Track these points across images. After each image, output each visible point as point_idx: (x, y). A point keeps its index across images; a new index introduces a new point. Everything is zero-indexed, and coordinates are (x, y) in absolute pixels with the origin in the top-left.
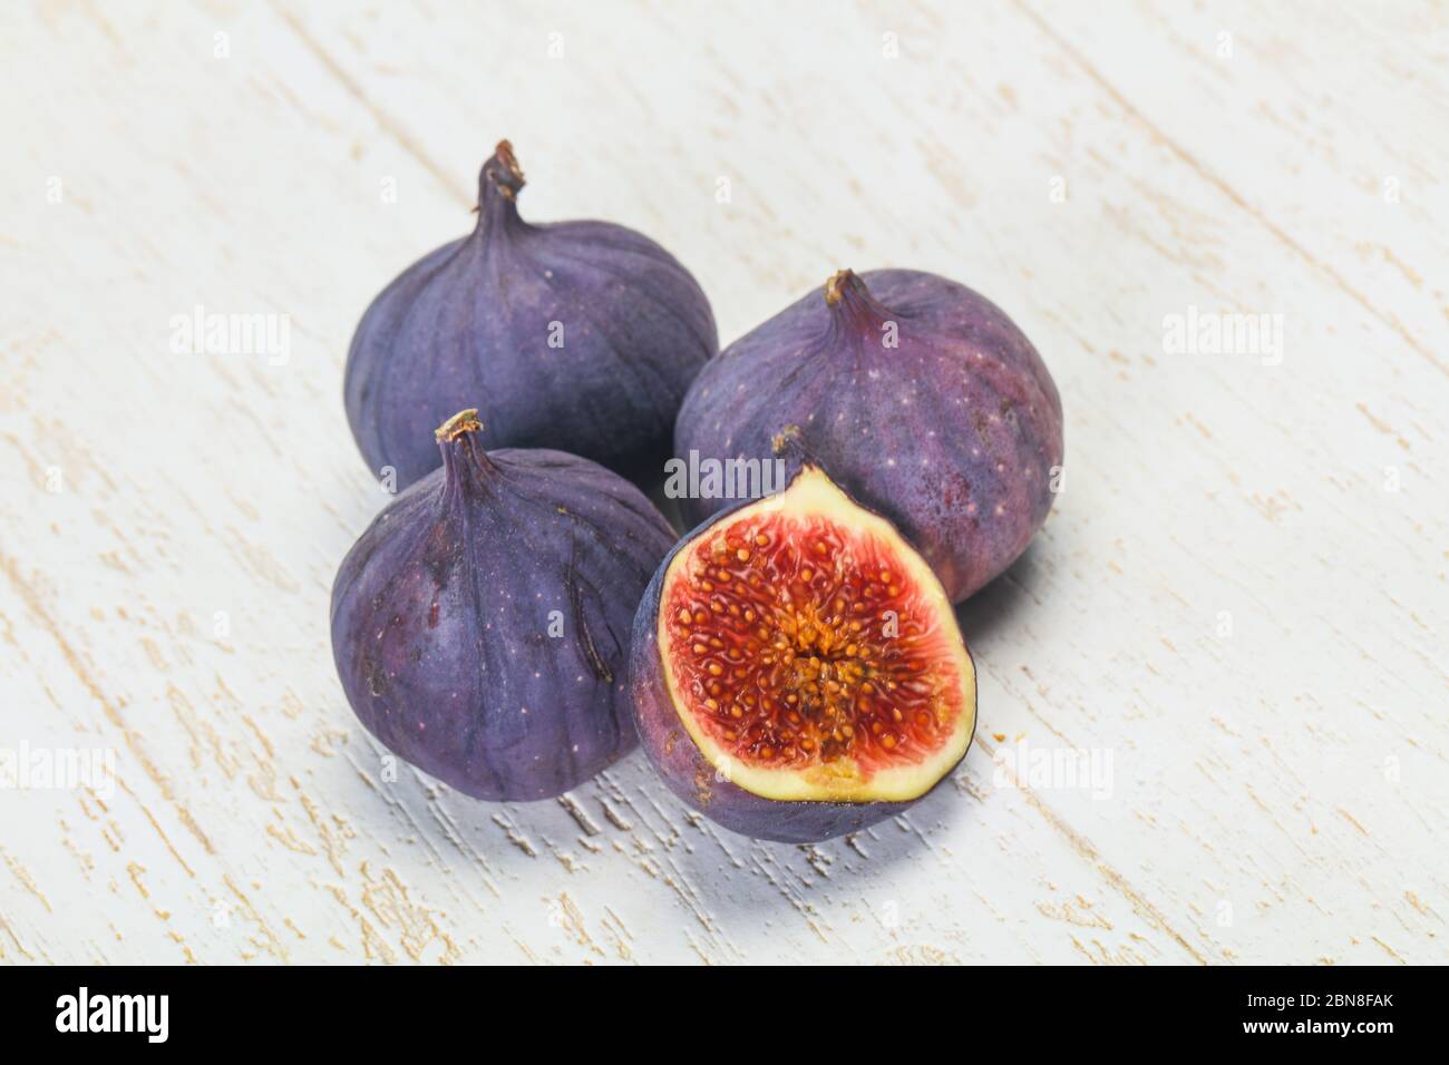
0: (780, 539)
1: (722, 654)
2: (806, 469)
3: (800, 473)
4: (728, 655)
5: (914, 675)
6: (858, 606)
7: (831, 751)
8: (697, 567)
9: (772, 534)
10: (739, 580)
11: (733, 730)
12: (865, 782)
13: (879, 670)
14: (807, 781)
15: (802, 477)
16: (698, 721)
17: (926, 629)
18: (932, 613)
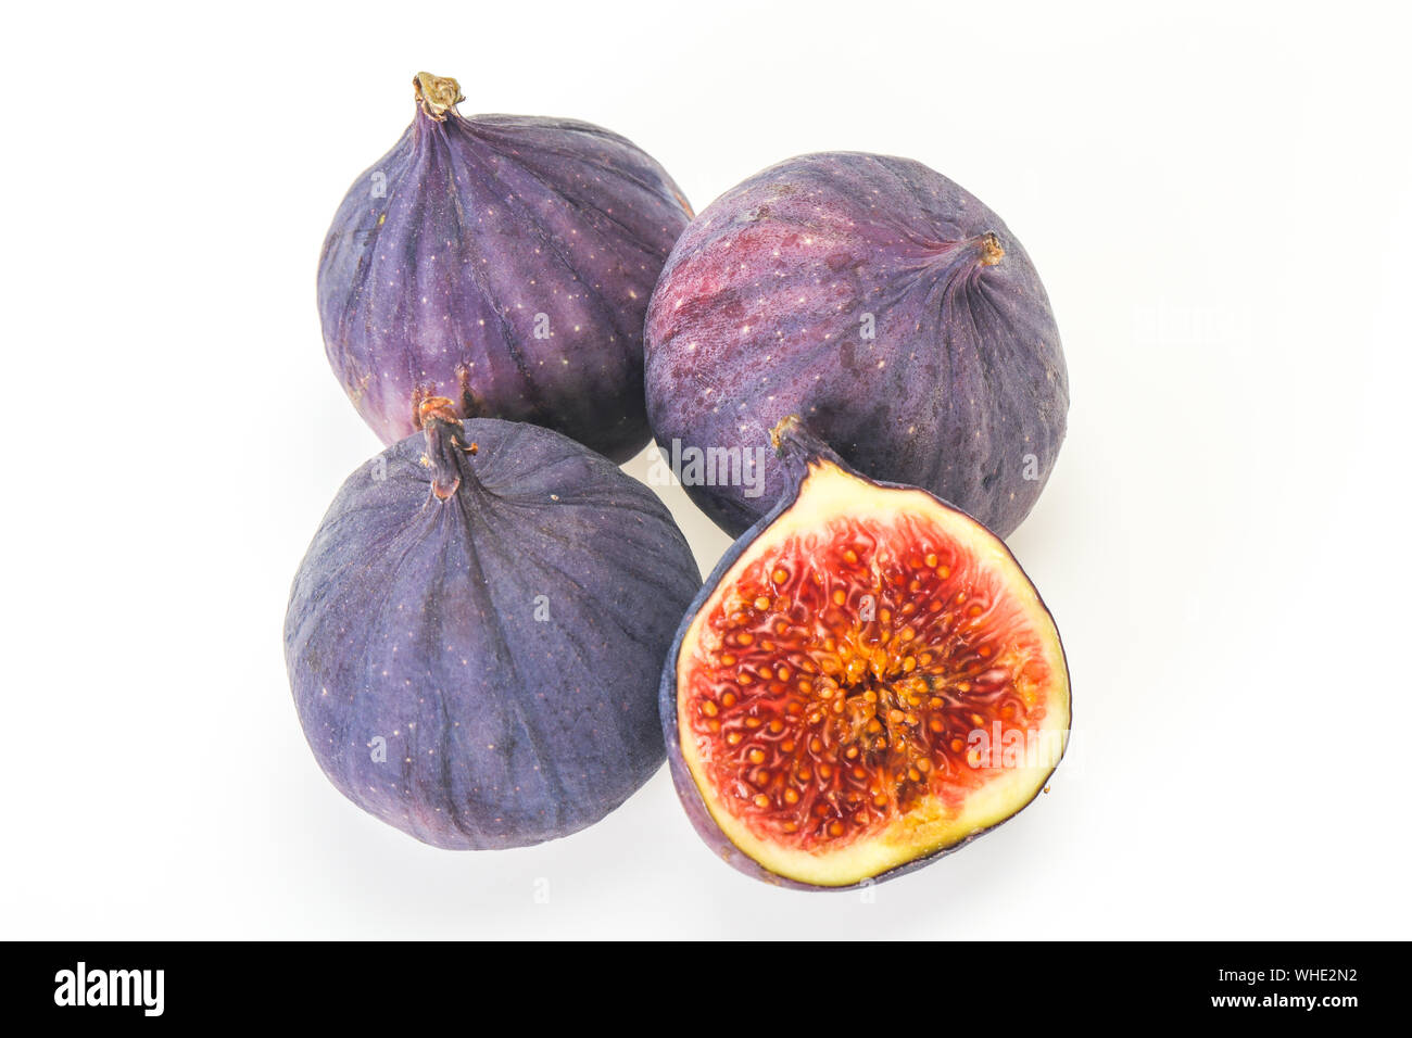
0: (800, 565)
1: (761, 735)
2: (813, 468)
3: (807, 476)
4: (769, 732)
5: (987, 664)
6: (907, 608)
7: (908, 796)
8: (713, 641)
9: (790, 564)
10: (765, 636)
11: (791, 819)
12: (954, 817)
13: (945, 675)
14: (889, 844)
15: (810, 480)
16: (750, 827)
17: (991, 602)
18: (994, 578)
